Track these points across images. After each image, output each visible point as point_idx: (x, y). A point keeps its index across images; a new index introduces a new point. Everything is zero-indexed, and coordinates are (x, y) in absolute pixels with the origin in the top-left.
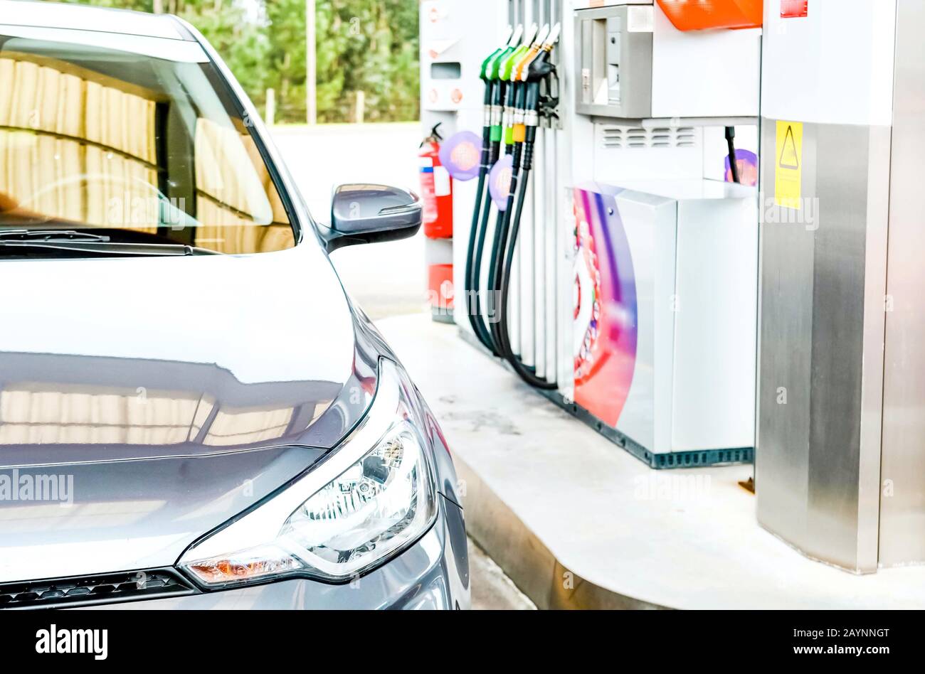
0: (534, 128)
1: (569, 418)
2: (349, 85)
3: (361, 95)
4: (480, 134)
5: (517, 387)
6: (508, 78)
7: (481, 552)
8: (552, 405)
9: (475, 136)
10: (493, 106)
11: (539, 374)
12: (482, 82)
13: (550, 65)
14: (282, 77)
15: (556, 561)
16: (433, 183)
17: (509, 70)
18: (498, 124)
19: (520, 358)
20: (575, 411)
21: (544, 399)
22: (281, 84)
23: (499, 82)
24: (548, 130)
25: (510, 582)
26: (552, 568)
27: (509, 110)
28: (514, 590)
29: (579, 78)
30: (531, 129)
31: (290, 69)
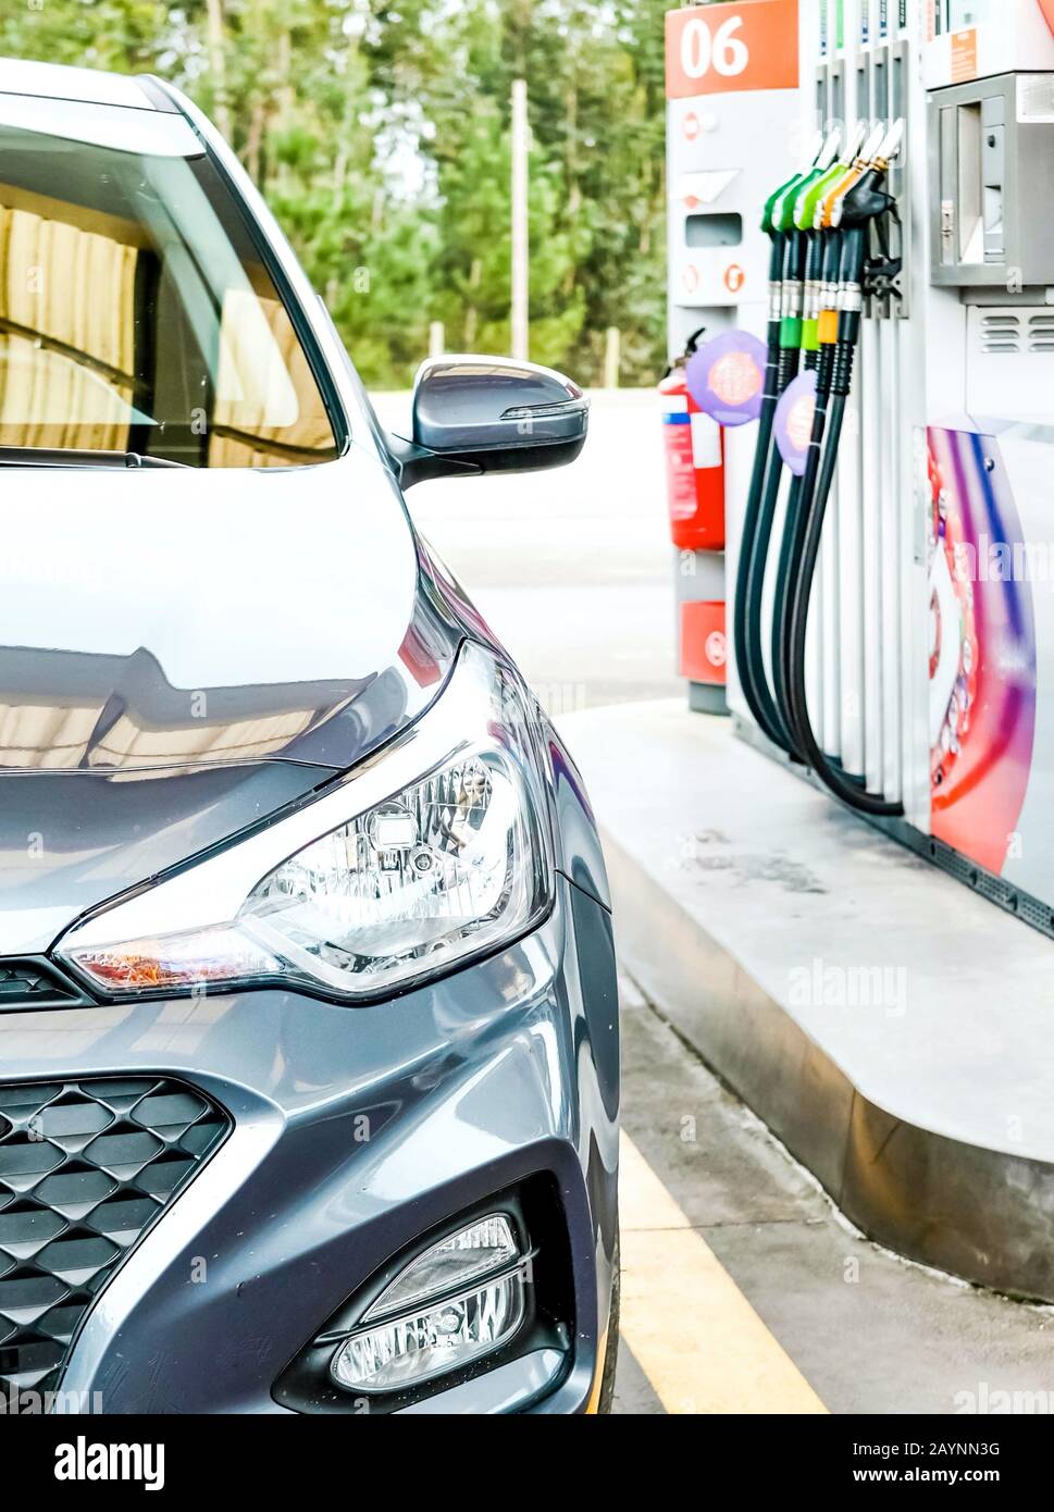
0: (856, 315)
1: (921, 867)
2: (596, 319)
3: (613, 334)
4: (762, 335)
5: (832, 816)
6: (808, 225)
7: (732, 1099)
8: (893, 846)
9: (755, 340)
10: (786, 281)
11: (872, 789)
12: (766, 236)
13: (886, 196)
14: (466, 305)
15: (855, 1092)
16: (689, 445)
17: (811, 210)
18: (793, 315)
19: (838, 761)
20: (933, 853)
21: (878, 836)
22: (463, 319)
23: (796, 236)
24: (884, 322)
25: (779, 1146)
26: (849, 1106)
27: (812, 286)
28: (784, 1158)
29: (937, 218)
30: (848, 316)
31: (479, 290)
